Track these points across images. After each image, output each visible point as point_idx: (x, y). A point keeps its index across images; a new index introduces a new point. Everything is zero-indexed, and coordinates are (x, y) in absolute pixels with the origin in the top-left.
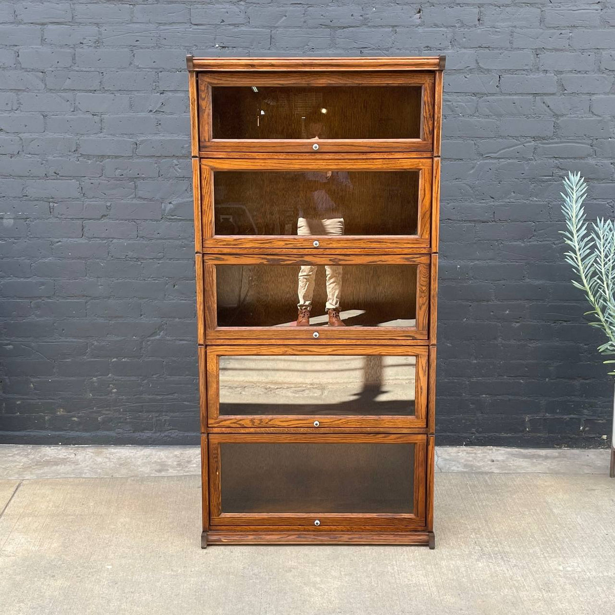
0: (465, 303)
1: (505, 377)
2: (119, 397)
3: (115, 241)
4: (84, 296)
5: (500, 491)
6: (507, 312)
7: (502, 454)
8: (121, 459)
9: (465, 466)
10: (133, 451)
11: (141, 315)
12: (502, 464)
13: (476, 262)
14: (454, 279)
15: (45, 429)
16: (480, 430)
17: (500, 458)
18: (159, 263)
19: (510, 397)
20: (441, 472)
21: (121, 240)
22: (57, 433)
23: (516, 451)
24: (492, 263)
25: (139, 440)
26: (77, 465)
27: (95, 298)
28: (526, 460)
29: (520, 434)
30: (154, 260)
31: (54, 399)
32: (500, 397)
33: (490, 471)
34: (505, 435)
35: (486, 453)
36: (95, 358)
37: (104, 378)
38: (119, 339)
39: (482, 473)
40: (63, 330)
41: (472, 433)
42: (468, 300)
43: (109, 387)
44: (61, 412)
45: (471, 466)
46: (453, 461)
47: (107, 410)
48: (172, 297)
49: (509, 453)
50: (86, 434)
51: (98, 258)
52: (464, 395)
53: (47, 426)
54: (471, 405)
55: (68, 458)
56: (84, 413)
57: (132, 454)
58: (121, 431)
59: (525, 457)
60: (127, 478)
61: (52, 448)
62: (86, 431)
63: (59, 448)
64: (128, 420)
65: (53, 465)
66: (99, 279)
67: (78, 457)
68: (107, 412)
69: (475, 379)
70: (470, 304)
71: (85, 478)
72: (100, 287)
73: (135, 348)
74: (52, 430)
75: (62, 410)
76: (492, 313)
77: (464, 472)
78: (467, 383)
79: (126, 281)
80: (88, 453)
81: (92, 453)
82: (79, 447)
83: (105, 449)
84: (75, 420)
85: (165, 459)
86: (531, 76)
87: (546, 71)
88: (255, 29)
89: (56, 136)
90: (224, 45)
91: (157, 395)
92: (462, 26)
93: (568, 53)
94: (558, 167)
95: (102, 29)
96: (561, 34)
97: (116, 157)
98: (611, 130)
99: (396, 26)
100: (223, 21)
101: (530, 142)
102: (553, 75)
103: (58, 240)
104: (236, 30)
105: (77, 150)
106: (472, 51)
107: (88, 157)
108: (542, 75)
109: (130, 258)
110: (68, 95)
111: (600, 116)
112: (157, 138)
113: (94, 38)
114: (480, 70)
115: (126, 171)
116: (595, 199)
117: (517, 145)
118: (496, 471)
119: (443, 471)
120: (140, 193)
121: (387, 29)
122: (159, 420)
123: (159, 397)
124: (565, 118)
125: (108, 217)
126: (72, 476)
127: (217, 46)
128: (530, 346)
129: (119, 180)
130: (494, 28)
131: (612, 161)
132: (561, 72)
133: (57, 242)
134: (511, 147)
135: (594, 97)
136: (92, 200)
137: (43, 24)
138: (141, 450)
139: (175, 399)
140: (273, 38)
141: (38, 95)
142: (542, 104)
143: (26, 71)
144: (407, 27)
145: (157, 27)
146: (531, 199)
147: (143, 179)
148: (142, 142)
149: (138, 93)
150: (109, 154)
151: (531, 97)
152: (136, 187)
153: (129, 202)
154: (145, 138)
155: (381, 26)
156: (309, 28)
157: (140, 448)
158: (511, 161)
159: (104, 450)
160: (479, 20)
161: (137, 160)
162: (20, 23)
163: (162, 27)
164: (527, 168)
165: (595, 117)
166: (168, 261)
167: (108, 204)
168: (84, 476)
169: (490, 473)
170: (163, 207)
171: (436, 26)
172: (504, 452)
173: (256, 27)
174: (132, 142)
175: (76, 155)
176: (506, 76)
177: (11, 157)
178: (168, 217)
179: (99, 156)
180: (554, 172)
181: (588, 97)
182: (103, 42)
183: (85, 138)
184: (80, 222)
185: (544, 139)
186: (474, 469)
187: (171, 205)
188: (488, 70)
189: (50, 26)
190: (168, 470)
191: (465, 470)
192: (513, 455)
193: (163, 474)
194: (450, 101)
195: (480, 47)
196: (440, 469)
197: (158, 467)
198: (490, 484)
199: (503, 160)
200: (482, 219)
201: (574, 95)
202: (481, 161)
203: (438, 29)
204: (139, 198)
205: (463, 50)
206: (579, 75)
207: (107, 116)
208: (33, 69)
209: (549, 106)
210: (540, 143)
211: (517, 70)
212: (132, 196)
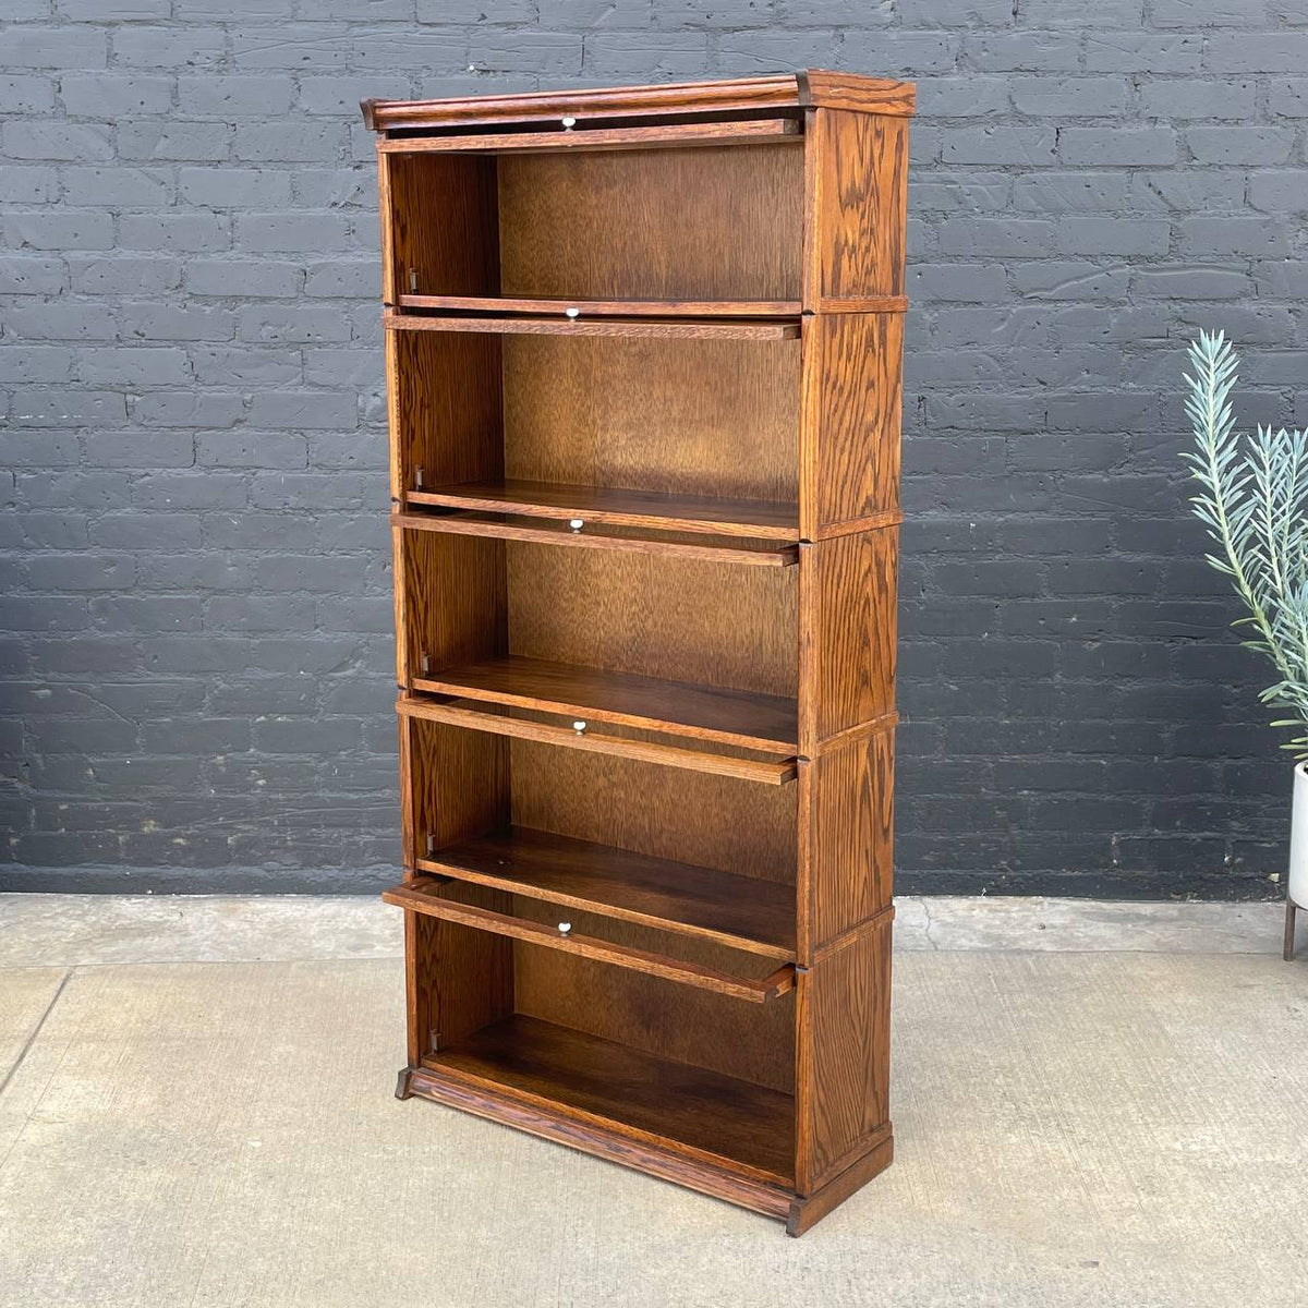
0: (985, 601)
1: (1069, 754)
2: (271, 796)
3: (262, 473)
4: (197, 588)
5: (1055, 988)
6: (1074, 619)
7: (1063, 913)
8: (275, 922)
9: (987, 937)
10: (300, 907)
11: (317, 627)
12: (1061, 932)
13: (1010, 516)
14: (962, 552)
15: (118, 861)
16: (1019, 862)
17: (1058, 921)
18: (351, 520)
19: (1080, 795)
20: (936, 949)
21: (275, 472)
22: (143, 870)
23: (1092, 907)
24: (1044, 518)
25: (313, 883)
26: (185, 935)
27: (223, 591)
28: (1110, 924)
29: (1100, 872)
30: (343, 512)
31: (135, 801)
32: (1058, 795)
33: (1038, 947)
34: (1069, 873)
35: (1028, 910)
36: (222, 714)
37: (238, 756)
38: (269, 675)
39: (1019, 952)
40: (155, 657)
41: (1001, 870)
42: (992, 595)
43: (249, 774)
44: (150, 827)
45: (999, 938)
46: (960, 927)
47: (245, 823)
48: (379, 590)
49: (1075, 911)
50: (202, 873)
51: (226, 510)
52: (983, 790)
53: (122, 855)
54: (998, 812)
55: (166, 921)
56: (198, 829)
57: (297, 914)
58: (274, 865)
59: (1109, 918)
60: (289, 964)
61: (133, 901)
62: (203, 865)
63: (148, 901)
64: (290, 843)
65: (134, 937)
66: (229, 552)
67: (188, 920)
68: (247, 827)
69: (1006, 759)
70: (998, 603)
71: (204, 963)
72: (230, 569)
73: (304, 695)
74: (135, 864)
75: (152, 822)
76: (1042, 622)
77: (984, 951)
78: (991, 765)
79: (284, 556)
80: (207, 911)
81: (214, 910)
82: (188, 899)
83: (243, 902)
84: (179, 844)
85: (365, 923)
86: (1124, 129)
87: (1154, 120)
88: (552, 33)
89: (138, 255)
90: (485, 68)
91: (349, 791)
92: (980, 26)
93: (1201, 82)
94: (1180, 319)
95: (233, 34)
96: (1186, 41)
97: (263, 300)
98: (1290, 241)
99: (842, 27)
100: (484, 17)
101: (1121, 267)
102: (1169, 127)
103: (142, 472)
104: (511, 35)
105: (181, 286)
106: (1000, 79)
107: (205, 299)
108: (1147, 127)
109: (293, 509)
110: (164, 171)
111: (1267, 214)
112: (349, 259)
113: (218, 52)
114: (1020, 118)
115: (284, 329)
116: (1256, 385)
117: (1092, 274)
118: (1049, 948)
119: (939, 947)
120: (314, 375)
121: (823, 34)
122: (354, 843)
123: (352, 796)
124: (1193, 217)
125: (248, 423)
126: (176, 958)
127: (472, 68)
128: (1120, 690)
129: (270, 347)
130: (1046, 29)
131: (1291, 306)
132: (1186, 122)
133: (142, 476)
134: (1081, 278)
135: (1253, 174)
136: (213, 388)
137: (111, 24)
138: (318, 905)
139: (384, 800)
140: (589, 53)
141: (100, 170)
142: (1146, 188)
143: (78, 122)
144: (867, 29)
145: (347, 30)
146: (1123, 385)
147: (320, 345)
148: (317, 269)
149: (308, 167)
150: (249, 294)
151: (1122, 173)
152: (304, 362)
153: (289, 392)
154: (323, 261)
155: (811, 26)
156: (663, 31)
157: (316, 900)
158: (1082, 306)
159: (241, 905)
160: (1015, 13)
161: (308, 307)
162: (62, 22)
163: (357, 30)
164: (1115, 321)
165: (1257, 214)
166: (370, 514)
167: (248, 397)
168: (199, 958)
169: (1036, 951)
170: (360, 403)
171: (929, 27)
172: (1065, 908)
173: (551, 30)
174: (296, 267)
175: (181, 296)
176: (1072, 131)
177: (46, 301)
178: (371, 424)
179: (227, 298)
180: (1172, 329)
181: (1241, 173)
182: (235, 62)
183: (199, 259)
184: (188, 433)
185: (1149, 259)
186: (1004, 943)
187: (377, 398)
188: (1035, 118)
189: (125, 29)
190: (373, 946)
191: (985, 946)
192: (1084, 913)
193: (364, 954)
194: (953, 182)
195: (1017, 69)
196: (934, 943)
197: (353, 940)
198: (1036, 974)
199: (1065, 304)
200: (1021, 427)
201: (1211, 168)
202: (1020, 307)
203: (931, 32)
204: (311, 384)
205: (984, 77)
206: (1223, 127)
207: (244, 215)
208: (90, 118)
209: (1160, 192)
210: (1141, 269)
211: (1094, 117)
212: (295, 380)
